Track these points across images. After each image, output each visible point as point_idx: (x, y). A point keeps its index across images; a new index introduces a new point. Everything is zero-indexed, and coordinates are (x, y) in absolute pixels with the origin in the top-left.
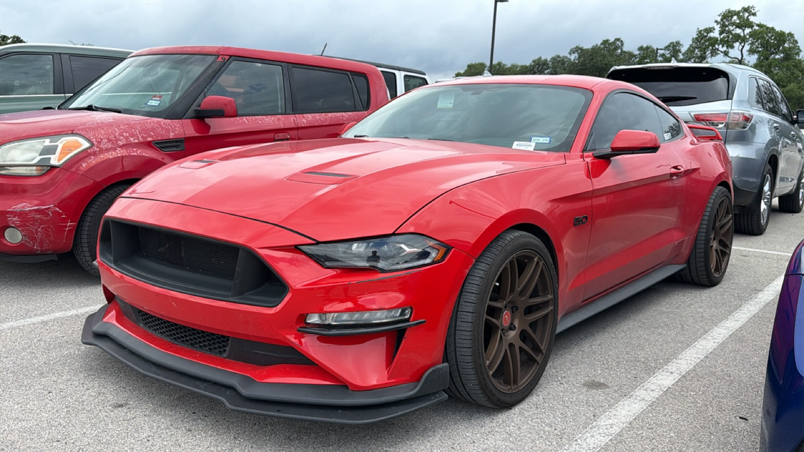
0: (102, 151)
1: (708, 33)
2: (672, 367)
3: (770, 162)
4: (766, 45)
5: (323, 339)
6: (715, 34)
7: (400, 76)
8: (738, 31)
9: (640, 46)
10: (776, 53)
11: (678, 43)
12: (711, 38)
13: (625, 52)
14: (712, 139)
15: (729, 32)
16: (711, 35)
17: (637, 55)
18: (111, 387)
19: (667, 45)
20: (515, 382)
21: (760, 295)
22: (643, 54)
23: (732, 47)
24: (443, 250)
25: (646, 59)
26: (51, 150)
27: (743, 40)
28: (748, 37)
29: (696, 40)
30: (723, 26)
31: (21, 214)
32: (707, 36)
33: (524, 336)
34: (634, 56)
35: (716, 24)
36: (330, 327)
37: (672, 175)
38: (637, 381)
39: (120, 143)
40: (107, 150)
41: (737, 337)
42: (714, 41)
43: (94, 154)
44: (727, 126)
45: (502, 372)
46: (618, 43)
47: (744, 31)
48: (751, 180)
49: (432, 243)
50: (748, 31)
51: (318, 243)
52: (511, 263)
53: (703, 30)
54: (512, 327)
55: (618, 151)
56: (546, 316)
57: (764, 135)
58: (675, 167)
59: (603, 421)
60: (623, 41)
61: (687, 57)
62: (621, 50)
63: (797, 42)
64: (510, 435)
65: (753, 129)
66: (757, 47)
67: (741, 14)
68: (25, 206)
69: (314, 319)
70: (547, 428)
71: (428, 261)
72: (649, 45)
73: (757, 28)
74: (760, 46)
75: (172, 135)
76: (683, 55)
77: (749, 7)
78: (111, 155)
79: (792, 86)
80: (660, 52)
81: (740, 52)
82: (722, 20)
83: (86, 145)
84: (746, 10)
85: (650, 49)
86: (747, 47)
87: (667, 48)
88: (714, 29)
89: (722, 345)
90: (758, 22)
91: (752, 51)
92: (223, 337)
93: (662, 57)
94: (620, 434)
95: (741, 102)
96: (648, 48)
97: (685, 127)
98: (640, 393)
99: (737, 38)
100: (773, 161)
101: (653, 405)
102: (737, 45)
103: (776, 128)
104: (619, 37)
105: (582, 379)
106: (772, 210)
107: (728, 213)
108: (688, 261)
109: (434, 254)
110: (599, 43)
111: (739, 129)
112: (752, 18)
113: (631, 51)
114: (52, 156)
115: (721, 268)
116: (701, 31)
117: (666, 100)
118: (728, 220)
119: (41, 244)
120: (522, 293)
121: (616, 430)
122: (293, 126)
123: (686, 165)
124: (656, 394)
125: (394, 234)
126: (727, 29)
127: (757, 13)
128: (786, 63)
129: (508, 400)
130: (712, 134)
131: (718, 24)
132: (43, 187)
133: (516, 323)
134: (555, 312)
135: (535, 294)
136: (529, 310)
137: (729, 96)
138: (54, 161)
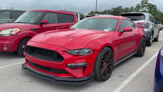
0: (22, 31)
2: (135, 73)
3: (152, 32)
4: (150, 7)
5: (71, 68)
7: (79, 15)
10: (152, 9)
11: (133, 7)
12: (139, 6)
13: (122, 9)
14: (141, 28)
15: (143, 5)
18: (28, 78)
20: (106, 76)
21: (151, 58)
23: (144, 8)
24: (93, 51)
26: (12, 31)
27: (146, 6)
29: (137, 6)
30: (142, 3)
31: (7, 44)
33: (108, 67)
34: (124, 9)
35: (140, 3)
36: (72, 66)
37: (134, 35)
38: (129, 76)
39: (26, 30)
40: (23, 31)
41: (147, 67)
42: (140, 7)
43: (21, 32)
44: (144, 25)
45: (104, 74)
47: (146, 4)
48: (149, 35)
49: (91, 50)
51: (70, 50)
52: (106, 53)
53: (138, 4)
54: (105, 66)
55: (124, 31)
56: (112, 63)
57: (151, 27)
58: (135, 34)
59: (123, 83)
63: (156, 7)
64: (106, 86)
65: (149, 25)
67: (145, 1)
68: (8, 42)
69: (69, 65)
70: (113, 85)
71: (90, 53)
73: (149, 4)
75: (36, 28)
76: (134, 9)
78: (24, 32)
79: (156, 16)
80: (129, 9)
83: (19, 30)
86: (147, 8)
87: (131, 8)
89: (144, 68)
91: (148, 9)
92: (51, 68)
94: (126, 86)
95: (146, 20)
96: (127, 8)
97: (136, 25)
98: (130, 78)
99: (145, 6)
100: (153, 32)
101: (132, 80)
102: (144, 7)
103: (153, 25)
104: (121, 6)
105: (118, 75)
106: (152, 41)
107: (145, 42)
108: (137, 52)
109: (91, 52)
110: (117, 7)
111: (146, 25)
112: (148, 2)
114: (12, 32)
115: (143, 53)
117: (132, 20)
118: (145, 44)
119: (11, 50)
120: (107, 59)
121: (125, 85)
122: (59, 25)
123: (137, 33)
124: (132, 78)
125: (84, 48)
128: (154, 11)
129: (105, 79)
130: (141, 27)
132: (11, 39)
133: (106, 65)
134: (113, 62)
135: (110, 59)
136: (109, 62)
137: (144, 19)
138: (13, 34)
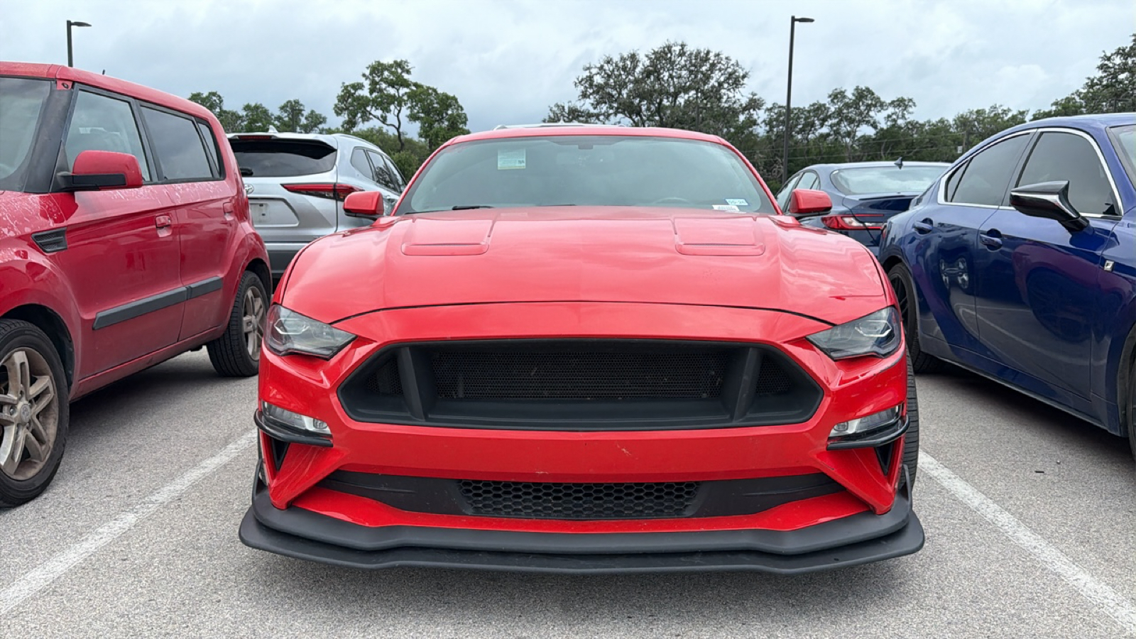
1: (356, 90)
4: (427, 110)
6: (365, 92)
8: (392, 91)
9: (246, 104)
11: (297, 102)
12: (360, 98)
13: (225, 112)
15: (381, 90)
16: (360, 93)
17: (243, 116)
19: (283, 104)
22: (253, 115)
23: (389, 111)
25: (258, 123)
27: (399, 102)
28: (405, 98)
29: (342, 99)
30: (374, 83)
32: (355, 93)
34: (240, 117)
35: (364, 78)
42: (364, 102)
46: (214, 98)
47: (398, 90)
50: (403, 91)
53: (350, 85)
60: (221, 95)
61: (312, 122)
62: (220, 108)
63: (462, 108)
66: (418, 112)
67: (393, 70)
72: (259, 103)
73: (414, 88)
74: (421, 111)
76: (306, 118)
77: (402, 61)
80: (274, 113)
81: (396, 118)
82: (371, 74)
84: (399, 64)
85: (261, 110)
86: (405, 112)
87: (283, 108)
88: (363, 86)
90: (414, 81)
91: (413, 118)
93: (279, 121)
96: (257, 107)
99: (392, 99)
102: (392, 108)
104: (214, 91)
112: (406, 76)
113: (234, 111)
116: (347, 86)
126: (378, 86)
127: (411, 70)
131: (366, 79)
